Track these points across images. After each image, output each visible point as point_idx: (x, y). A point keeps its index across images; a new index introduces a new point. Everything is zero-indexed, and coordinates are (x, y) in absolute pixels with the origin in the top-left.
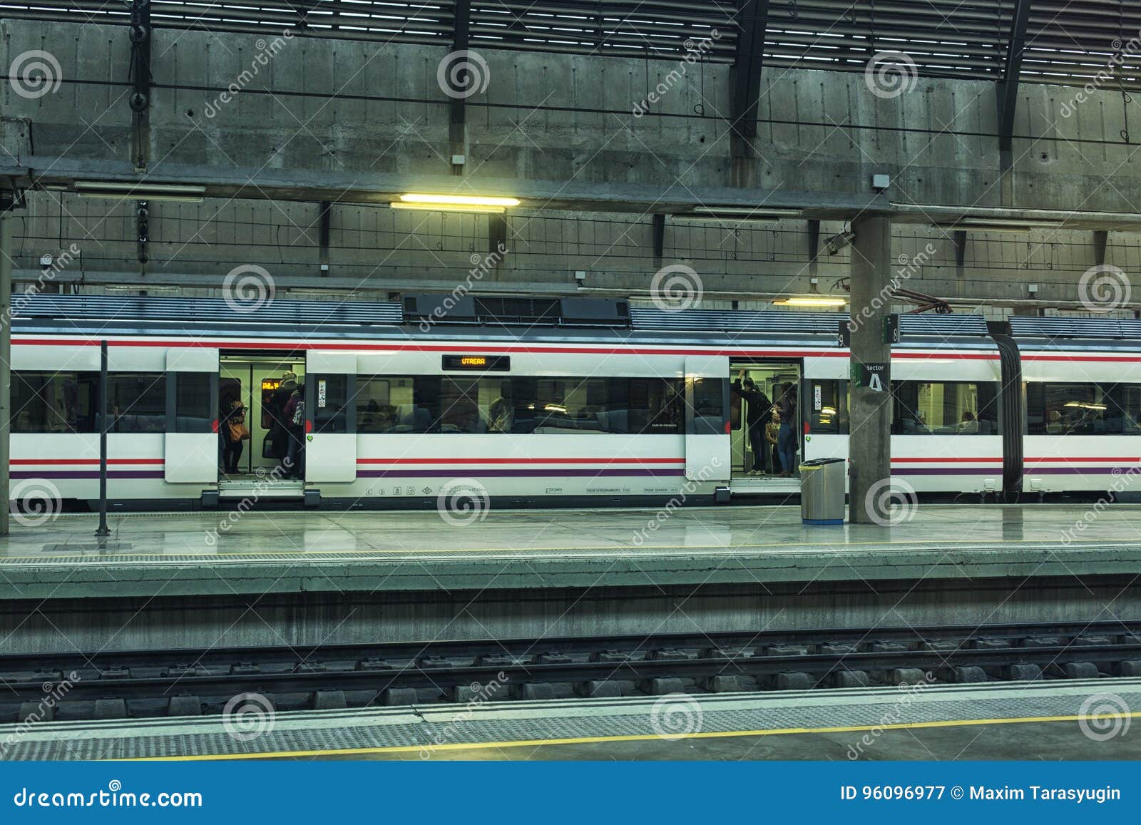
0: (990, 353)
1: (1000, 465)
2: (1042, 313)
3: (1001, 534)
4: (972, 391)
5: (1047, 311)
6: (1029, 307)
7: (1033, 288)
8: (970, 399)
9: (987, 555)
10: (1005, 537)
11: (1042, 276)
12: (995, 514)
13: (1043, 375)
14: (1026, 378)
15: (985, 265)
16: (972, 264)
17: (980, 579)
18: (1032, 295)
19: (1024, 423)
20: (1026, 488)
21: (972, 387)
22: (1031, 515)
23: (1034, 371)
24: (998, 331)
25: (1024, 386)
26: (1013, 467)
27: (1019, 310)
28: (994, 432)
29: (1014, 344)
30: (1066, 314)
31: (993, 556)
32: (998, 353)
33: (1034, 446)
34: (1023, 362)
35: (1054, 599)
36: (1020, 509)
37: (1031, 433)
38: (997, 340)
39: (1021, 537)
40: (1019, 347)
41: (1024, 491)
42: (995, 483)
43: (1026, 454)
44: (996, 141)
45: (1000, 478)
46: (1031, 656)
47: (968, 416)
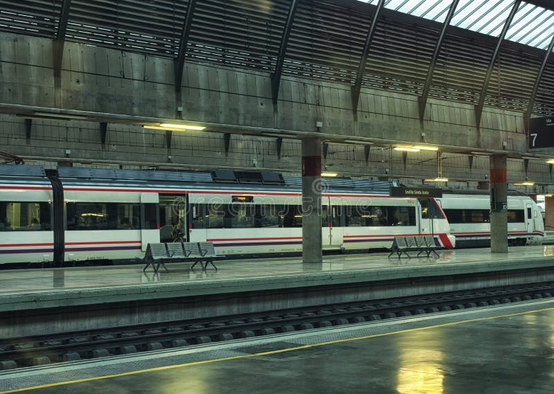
0: (47, 186)
1: (52, 247)
2: (71, 165)
3: (52, 284)
4: (37, 207)
5: (74, 164)
6: (66, 162)
7: (68, 152)
8: (35, 212)
9: (48, 296)
10: (54, 286)
11: (73, 145)
12: (49, 274)
13: (75, 199)
14: (66, 200)
15: (42, 138)
16: (34, 138)
17: (45, 309)
18: (67, 156)
19: (65, 224)
20: (66, 259)
21: (36, 205)
22: (69, 273)
23: (70, 197)
24: (51, 175)
25: (65, 204)
26: (59, 247)
27: (62, 163)
28: (49, 230)
29: (60, 182)
30: (84, 166)
31: (51, 296)
32: (51, 186)
33: (71, 236)
34: (65, 191)
35: (84, 317)
36: (63, 271)
37: (69, 229)
38: (50, 179)
39: (63, 285)
40: (63, 183)
41: (65, 260)
42: (49, 257)
43: (66, 240)
44: (52, 71)
45: (52, 254)
46: (73, 348)
47: (35, 221)
